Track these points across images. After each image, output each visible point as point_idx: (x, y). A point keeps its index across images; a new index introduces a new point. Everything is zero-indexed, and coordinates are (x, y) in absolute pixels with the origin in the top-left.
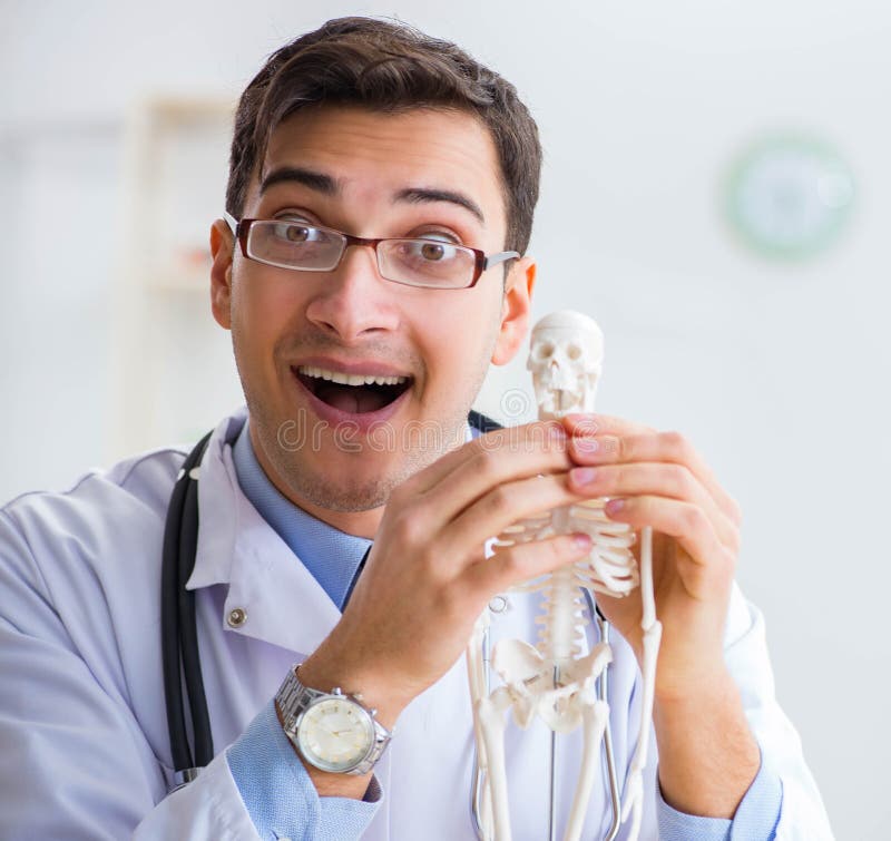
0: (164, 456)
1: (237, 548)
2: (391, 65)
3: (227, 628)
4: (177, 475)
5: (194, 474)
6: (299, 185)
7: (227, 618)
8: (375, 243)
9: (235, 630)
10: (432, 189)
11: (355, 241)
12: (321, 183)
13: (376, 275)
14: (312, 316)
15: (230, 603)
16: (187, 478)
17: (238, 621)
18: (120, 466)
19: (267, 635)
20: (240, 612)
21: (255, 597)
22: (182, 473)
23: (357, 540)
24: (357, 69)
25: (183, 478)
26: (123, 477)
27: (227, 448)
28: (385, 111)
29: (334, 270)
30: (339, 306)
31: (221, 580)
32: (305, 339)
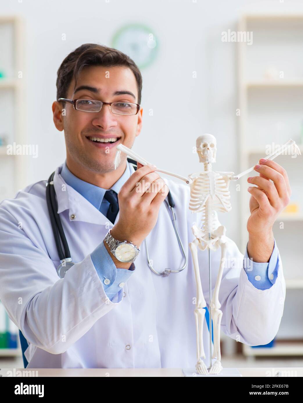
0: (41, 182)
1: (69, 199)
2: (110, 54)
3: (71, 220)
4: (45, 185)
5: (51, 183)
6: (87, 90)
7: (70, 218)
8: (110, 104)
9: (73, 220)
10: (123, 91)
11: (105, 104)
12: (93, 90)
13: (111, 113)
14: (94, 124)
15: (70, 214)
16: (49, 185)
17: (73, 218)
18: (28, 187)
19: (82, 220)
20: (73, 215)
21: (77, 210)
22: (47, 184)
23: (102, 189)
24: (101, 55)
25: (48, 185)
26: (29, 190)
27: (60, 175)
28: (108, 67)
29: (100, 112)
30: (103, 121)
31: (66, 208)
32: (91, 130)
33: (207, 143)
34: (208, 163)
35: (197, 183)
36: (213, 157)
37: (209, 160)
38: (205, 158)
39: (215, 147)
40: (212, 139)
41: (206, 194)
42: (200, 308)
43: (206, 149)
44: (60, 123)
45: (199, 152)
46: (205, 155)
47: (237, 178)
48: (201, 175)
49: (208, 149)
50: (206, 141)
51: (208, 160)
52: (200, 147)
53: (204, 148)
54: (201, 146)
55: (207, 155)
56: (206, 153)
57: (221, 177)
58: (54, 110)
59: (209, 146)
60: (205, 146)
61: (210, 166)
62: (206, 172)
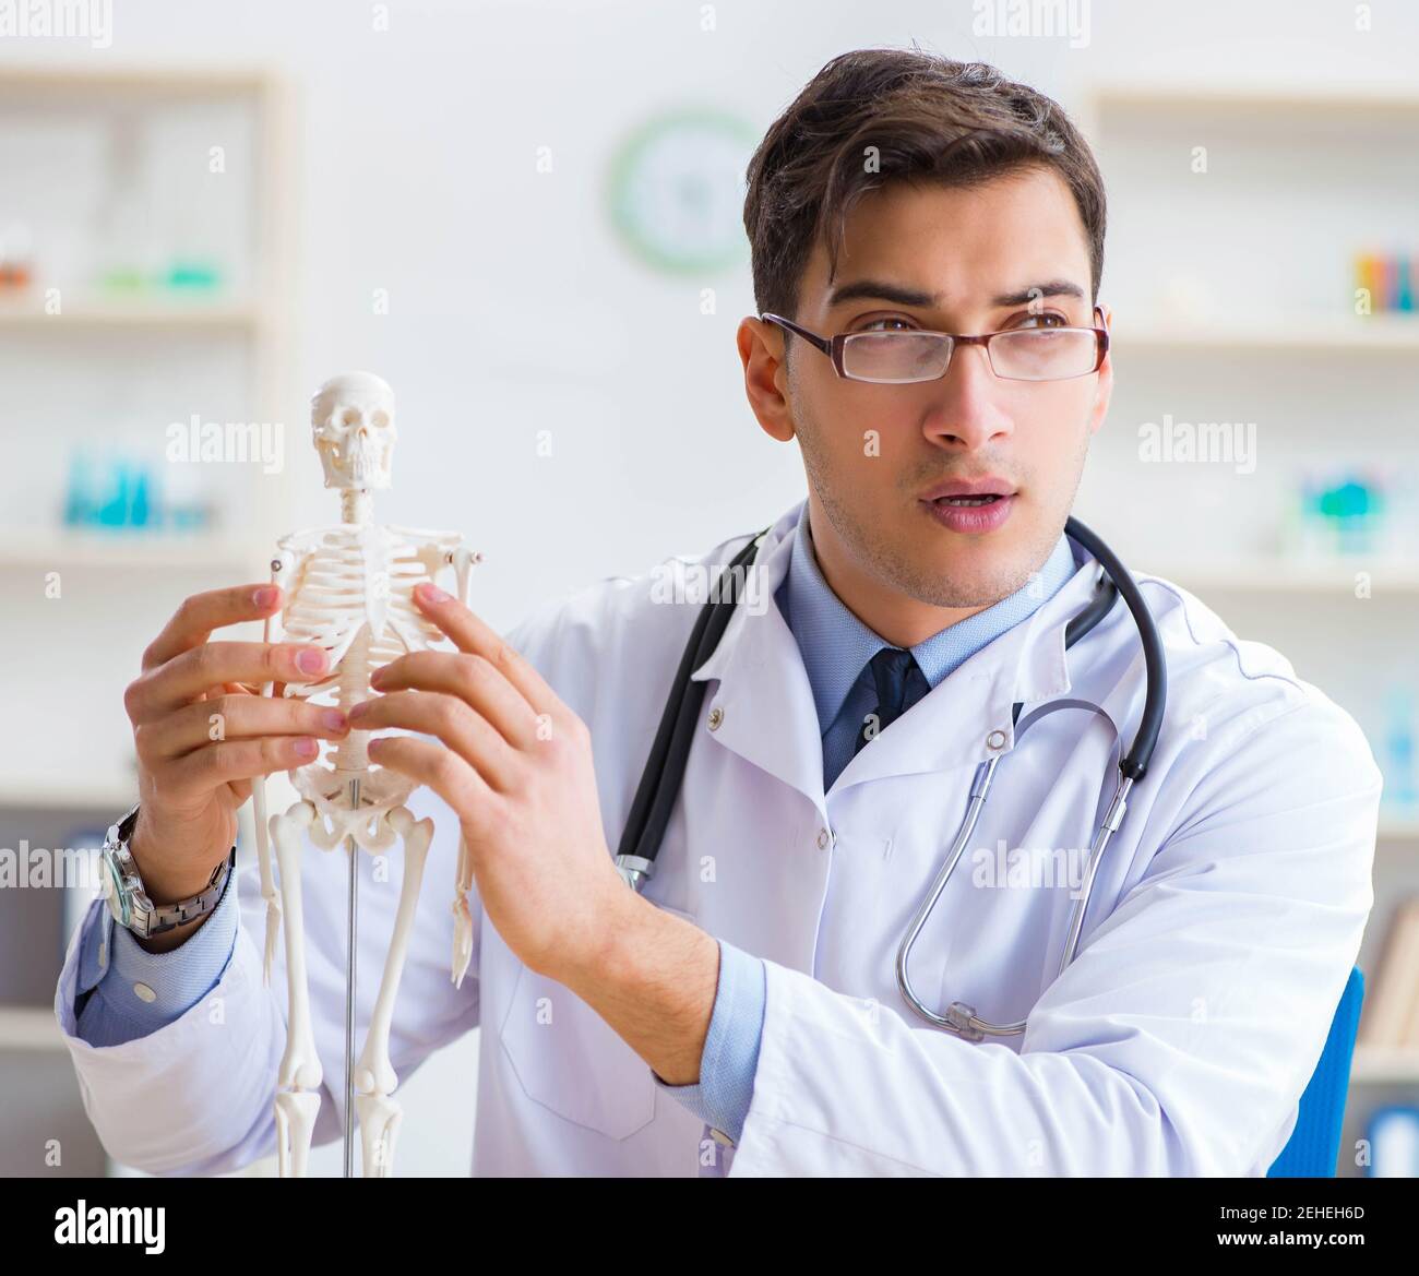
29: (945, 376)
33: (361, 407)
34: (363, 491)
35: (314, 573)
36: (383, 466)
37: (368, 477)
38: (352, 468)
39: (392, 428)
40: (375, 393)
41: (350, 619)
42: (296, 1089)
43: (355, 432)
44: (779, 411)
45: (322, 444)
46: (352, 457)
47: (478, 558)
48: (330, 539)
49: (365, 431)
50: (352, 401)
51: (361, 478)
52: (330, 422)
53: (347, 428)
54: (336, 419)
55: (358, 457)
56: (353, 448)
57: (411, 552)
58: (746, 353)
59: (367, 422)
60: (350, 419)
61: (363, 505)
62: (348, 527)
